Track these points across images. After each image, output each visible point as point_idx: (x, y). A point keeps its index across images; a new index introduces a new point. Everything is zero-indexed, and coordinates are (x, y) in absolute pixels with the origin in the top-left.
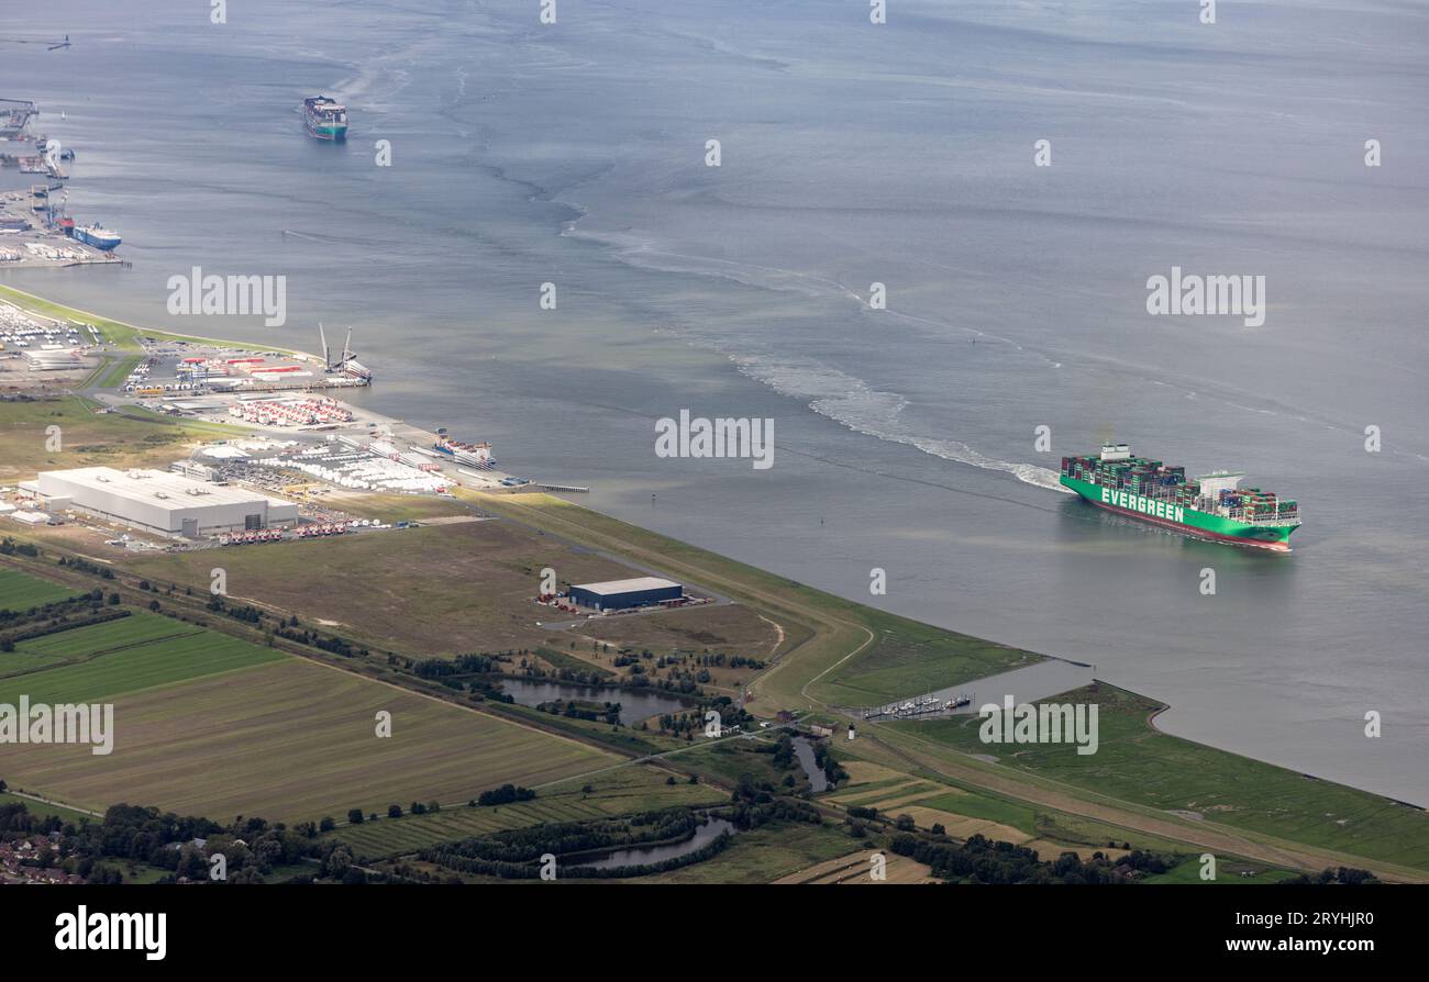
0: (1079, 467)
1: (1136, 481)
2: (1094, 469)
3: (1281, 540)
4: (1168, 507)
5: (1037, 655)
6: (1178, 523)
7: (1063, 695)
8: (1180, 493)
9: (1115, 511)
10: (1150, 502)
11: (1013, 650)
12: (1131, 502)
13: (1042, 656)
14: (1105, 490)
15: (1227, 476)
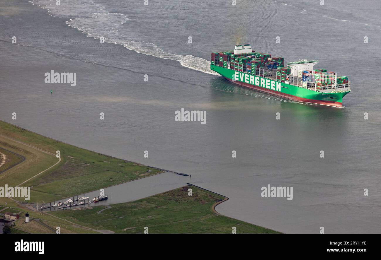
0: (221, 59)
1: (253, 67)
2: (230, 60)
3: (339, 101)
4: (273, 82)
5: (158, 169)
6: (278, 92)
7: (165, 193)
8: (279, 74)
9: (242, 85)
10: (262, 79)
11: (143, 167)
12: (251, 80)
13: (161, 170)
14: (236, 73)
15: (307, 63)
